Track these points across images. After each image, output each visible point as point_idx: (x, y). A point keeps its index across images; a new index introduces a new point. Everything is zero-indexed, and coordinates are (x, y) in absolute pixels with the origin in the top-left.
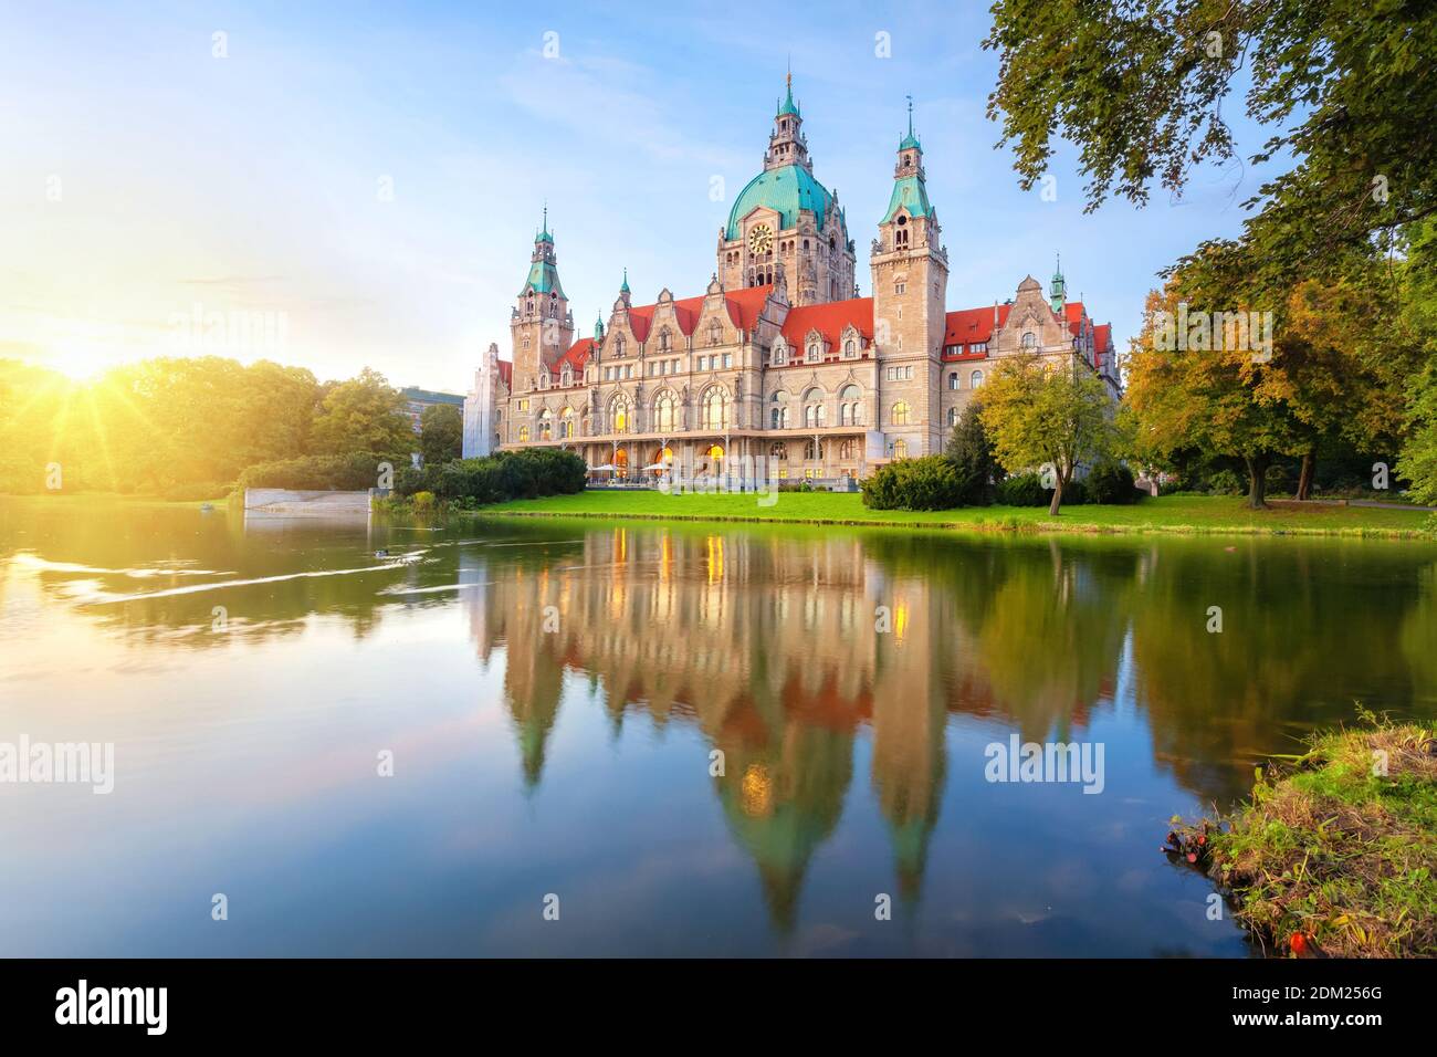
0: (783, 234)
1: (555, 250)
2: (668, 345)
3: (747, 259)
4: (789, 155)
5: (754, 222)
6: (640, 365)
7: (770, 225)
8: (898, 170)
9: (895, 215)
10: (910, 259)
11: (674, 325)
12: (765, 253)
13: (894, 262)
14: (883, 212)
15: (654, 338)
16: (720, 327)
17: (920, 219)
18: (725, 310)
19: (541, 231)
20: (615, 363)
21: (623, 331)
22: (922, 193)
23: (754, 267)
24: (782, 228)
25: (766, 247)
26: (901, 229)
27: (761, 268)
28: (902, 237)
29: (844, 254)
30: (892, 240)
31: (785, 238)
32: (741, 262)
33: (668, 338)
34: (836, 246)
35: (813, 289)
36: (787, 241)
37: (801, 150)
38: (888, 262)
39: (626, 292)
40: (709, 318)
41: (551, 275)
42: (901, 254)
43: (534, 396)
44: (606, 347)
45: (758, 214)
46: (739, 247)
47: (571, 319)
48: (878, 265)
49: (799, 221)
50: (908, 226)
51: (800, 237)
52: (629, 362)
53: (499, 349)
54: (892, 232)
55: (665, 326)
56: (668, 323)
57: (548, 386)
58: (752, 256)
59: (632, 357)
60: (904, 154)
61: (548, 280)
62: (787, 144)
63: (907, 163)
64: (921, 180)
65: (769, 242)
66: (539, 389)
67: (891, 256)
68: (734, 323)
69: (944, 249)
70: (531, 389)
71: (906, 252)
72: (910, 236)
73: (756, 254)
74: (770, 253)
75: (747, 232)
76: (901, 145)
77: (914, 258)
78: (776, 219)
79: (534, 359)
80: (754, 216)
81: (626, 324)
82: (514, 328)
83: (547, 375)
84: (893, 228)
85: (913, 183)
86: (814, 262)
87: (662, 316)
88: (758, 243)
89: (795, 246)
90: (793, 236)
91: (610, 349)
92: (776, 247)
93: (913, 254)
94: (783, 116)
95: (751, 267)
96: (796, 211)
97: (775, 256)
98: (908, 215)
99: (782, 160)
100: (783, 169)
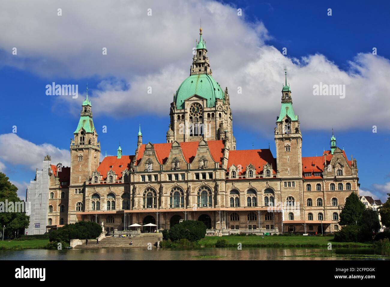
2: (178, 166)
4: (204, 69)
5: (192, 102)
6: (162, 175)
9: (283, 119)
10: (292, 138)
11: (181, 157)
12: (198, 117)
15: (170, 163)
17: (294, 121)
18: (209, 153)
20: (147, 174)
21: (151, 158)
24: (207, 106)
26: (287, 124)
28: (287, 127)
30: (283, 129)
31: (209, 111)
32: (186, 120)
33: (178, 163)
36: (211, 113)
38: (283, 138)
41: (91, 123)
42: (288, 135)
44: (142, 166)
46: (184, 113)
48: (278, 139)
49: (217, 104)
50: (290, 123)
51: (217, 112)
52: (156, 173)
55: (176, 158)
56: (178, 156)
58: (191, 118)
61: (91, 126)
62: (203, 64)
65: (200, 112)
72: (291, 127)
73: (194, 117)
74: (201, 117)
75: (189, 106)
80: (192, 99)
84: (283, 124)
85: (290, 105)
88: (194, 112)
89: (215, 116)
90: (214, 111)
92: (205, 116)
94: (199, 49)
97: (204, 119)
98: (290, 120)
99: (200, 70)
100: (201, 76)
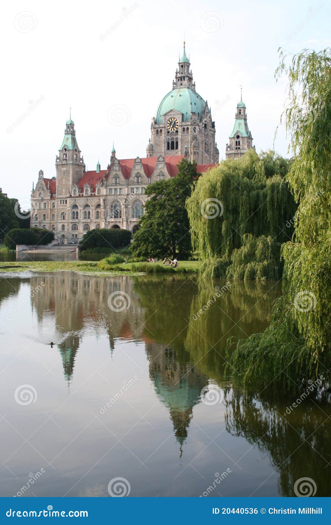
0: (184, 124)
1: (75, 128)
2: (139, 181)
3: (166, 133)
4: (185, 82)
5: (170, 117)
6: (126, 189)
7: (178, 119)
8: (236, 115)
9: (235, 135)
10: (241, 153)
11: (142, 172)
12: (175, 131)
13: (235, 154)
14: (231, 133)
15: (133, 178)
16: (163, 175)
17: (245, 137)
18: (166, 169)
19: (69, 119)
20: (114, 187)
21: (118, 173)
22: (246, 125)
23: (170, 137)
24: (183, 121)
25: (175, 129)
26: (238, 140)
27: (173, 138)
28: (238, 143)
29: (210, 130)
30: (234, 144)
31: (184, 126)
32: (163, 135)
33: (139, 178)
34: (207, 127)
35: (197, 151)
36: (186, 127)
37: (190, 79)
38: (233, 154)
39: (114, 152)
40: (158, 171)
41: (74, 141)
42: (237, 151)
43: (70, 199)
44: (110, 180)
45: (172, 113)
46: (162, 127)
47: (83, 161)
48: (228, 154)
49: (191, 119)
50: (240, 139)
51: (192, 126)
52: (121, 187)
53: (44, 173)
54: (234, 142)
55: (138, 173)
56: (139, 171)
57: (77, 194)
58: (168, 132)
59: (122, 185)
60: (239, 109)
61: (73, 143)
62: (184, 77)
63: (240, 113)
64: (245, 120)
65: (177, 127)
66: (73, 195)
67: (233, 152)
68: (169, 174)
69: (254, 146)
70: (68, 195)
71: (239, 150)
72: (241, 143)
73: (170, 132)
74: (177, 132)
75: (166, 121)
76: (238, 105)
77: (242, 153)
78: (181, 116)
79: (69, 181)
80: (170, 114)
81: (119, 170)
82: (57, 165)
83: (77, 190)
84: (235, 140)
85: (242, 121)
86: (198, 138)
87: (136, 168)
88: (171, 126)
89: (190, 130)
90: (189, 125)
91: (111, 180)
92: (180, 130)
93: (242, 151)
94: (182, 63)
95: (168, 137)
96: (190, 114)
97: (179, 133)
98: (240, 136)
99: (181, 84)
100: (182, 90)
